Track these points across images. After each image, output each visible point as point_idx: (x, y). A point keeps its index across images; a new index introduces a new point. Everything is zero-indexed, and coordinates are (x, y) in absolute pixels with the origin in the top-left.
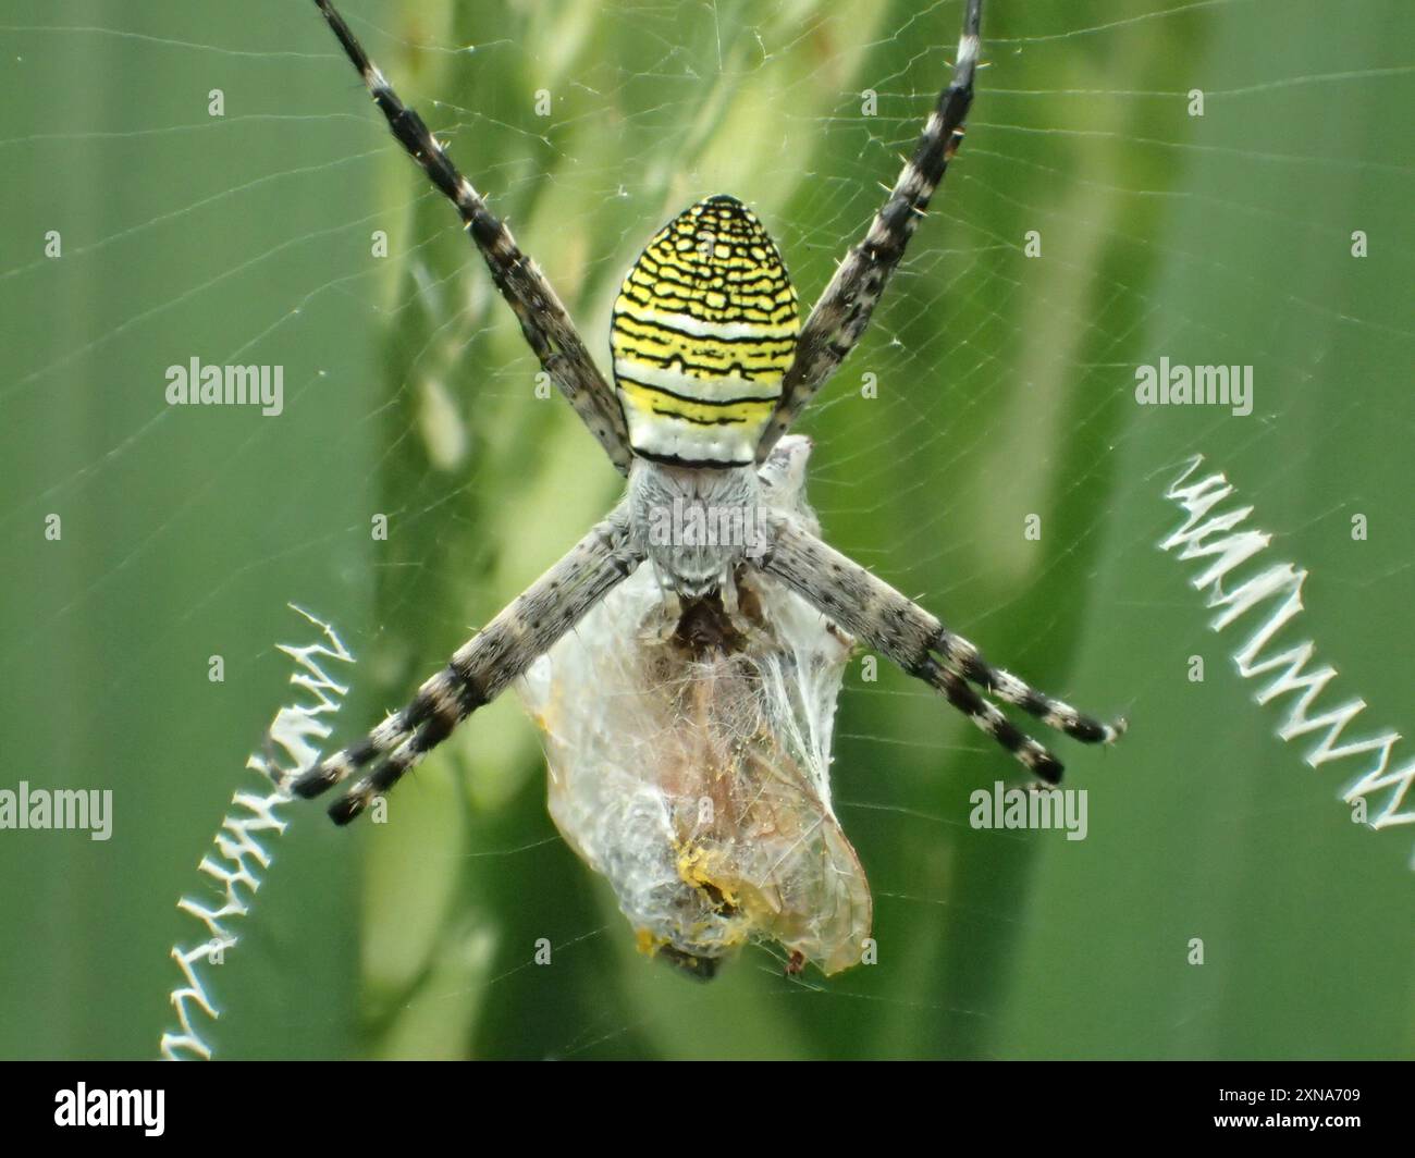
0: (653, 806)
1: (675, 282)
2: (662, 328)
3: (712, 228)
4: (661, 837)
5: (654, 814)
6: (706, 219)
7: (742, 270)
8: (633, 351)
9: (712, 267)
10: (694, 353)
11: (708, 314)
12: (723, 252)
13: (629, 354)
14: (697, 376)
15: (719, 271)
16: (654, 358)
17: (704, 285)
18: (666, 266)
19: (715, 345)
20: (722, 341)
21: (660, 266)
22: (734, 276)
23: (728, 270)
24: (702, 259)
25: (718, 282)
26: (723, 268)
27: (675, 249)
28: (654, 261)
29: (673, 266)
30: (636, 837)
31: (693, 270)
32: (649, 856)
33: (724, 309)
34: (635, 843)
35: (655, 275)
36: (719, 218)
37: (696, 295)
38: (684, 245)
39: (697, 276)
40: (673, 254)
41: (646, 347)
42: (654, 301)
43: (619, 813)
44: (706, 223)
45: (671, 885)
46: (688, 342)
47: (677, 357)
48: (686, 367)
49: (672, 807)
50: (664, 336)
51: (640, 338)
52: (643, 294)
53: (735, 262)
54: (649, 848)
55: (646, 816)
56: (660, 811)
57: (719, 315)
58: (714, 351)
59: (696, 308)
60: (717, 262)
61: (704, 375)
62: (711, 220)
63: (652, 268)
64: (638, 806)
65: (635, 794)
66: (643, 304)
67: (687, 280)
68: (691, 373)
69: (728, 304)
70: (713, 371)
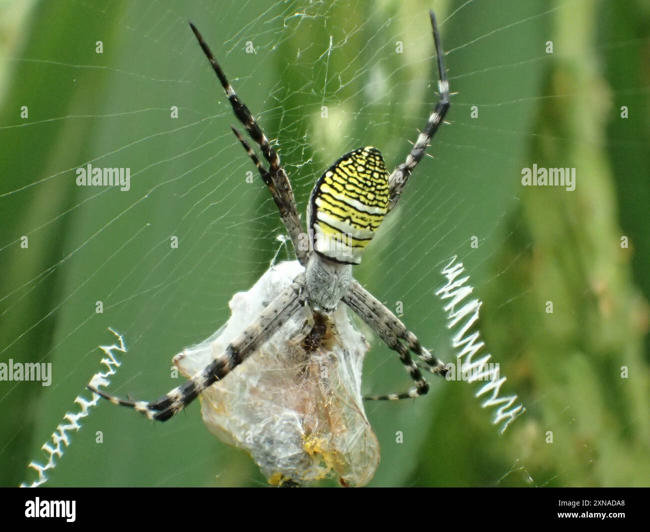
0: (293, 420)
1: (355, 185)
2: (346, 204)
3: (373, 164)
4: (297, 433)
5: (294, 423)
6: (370, 159)
7: (381, 184)
8: (330, 211)
9: (372, 182)
10: (357, 217)
11: (367, 202)
12: (376, 175)
13: (327, 212)
14: (355, 227)
15: (374, 184)
16: (339, 216)
17: (368, 189)
18: (352, 177)
19: (365, 215)
20: (369, 214)
21: (349, 177)
22: (379, 187)
23: (378, 184)
24: (368, 177)
25: (373, 189)
26: (375, 183)
27: (356, 170)
28: (346, 174)
29: (355, 178)
30: (283, 433)
31: (364, 182)
32: (289, 441)
33: (373, 201)
34: (282, 436)
35: (347, 180)
36: (375, 160)
37: (364, 193)
38: (361, 169)
39: (365, 185)
40: (356, 173)
41: (337, 211)
42: (345, 192)
43: (273, 423)
44: (371, 161)
45: (300, 454)
46: (356, 212)
47: (349, 218)
48: (352, 222)
49: (303, 420)
50: (346, 208)
51: (334, 206)
52: (340, 188)
53: (380, 181)
54: (290, 438)
55: (289, 424)
56: (296, 422)
57: (370, 203)
58: (365, 218)
59: (362, 199)
60: (374, 180)
61: (358, 227)
62: (372, 160)
63: (346, 177)
64: (284, 420)
65: (283, 414)
66: (339, 192)
67: (361, 185)
68: (353, 225)
69: (375, 199)
70: (362, 226)
